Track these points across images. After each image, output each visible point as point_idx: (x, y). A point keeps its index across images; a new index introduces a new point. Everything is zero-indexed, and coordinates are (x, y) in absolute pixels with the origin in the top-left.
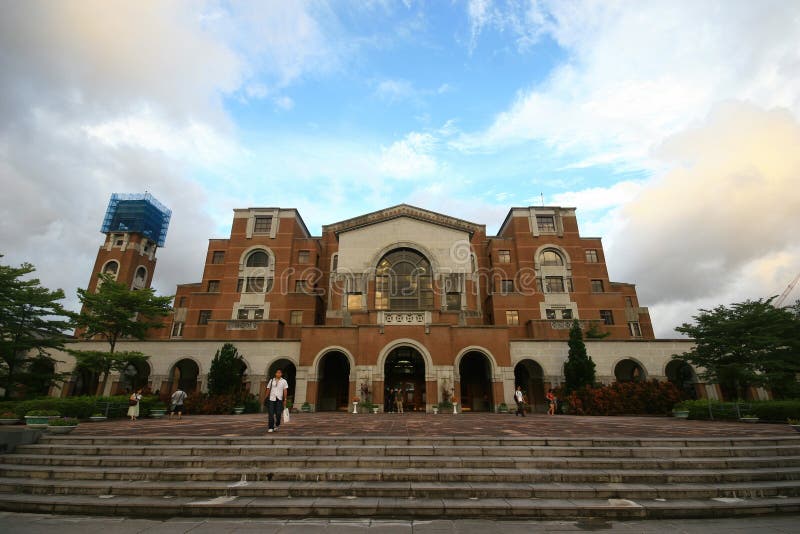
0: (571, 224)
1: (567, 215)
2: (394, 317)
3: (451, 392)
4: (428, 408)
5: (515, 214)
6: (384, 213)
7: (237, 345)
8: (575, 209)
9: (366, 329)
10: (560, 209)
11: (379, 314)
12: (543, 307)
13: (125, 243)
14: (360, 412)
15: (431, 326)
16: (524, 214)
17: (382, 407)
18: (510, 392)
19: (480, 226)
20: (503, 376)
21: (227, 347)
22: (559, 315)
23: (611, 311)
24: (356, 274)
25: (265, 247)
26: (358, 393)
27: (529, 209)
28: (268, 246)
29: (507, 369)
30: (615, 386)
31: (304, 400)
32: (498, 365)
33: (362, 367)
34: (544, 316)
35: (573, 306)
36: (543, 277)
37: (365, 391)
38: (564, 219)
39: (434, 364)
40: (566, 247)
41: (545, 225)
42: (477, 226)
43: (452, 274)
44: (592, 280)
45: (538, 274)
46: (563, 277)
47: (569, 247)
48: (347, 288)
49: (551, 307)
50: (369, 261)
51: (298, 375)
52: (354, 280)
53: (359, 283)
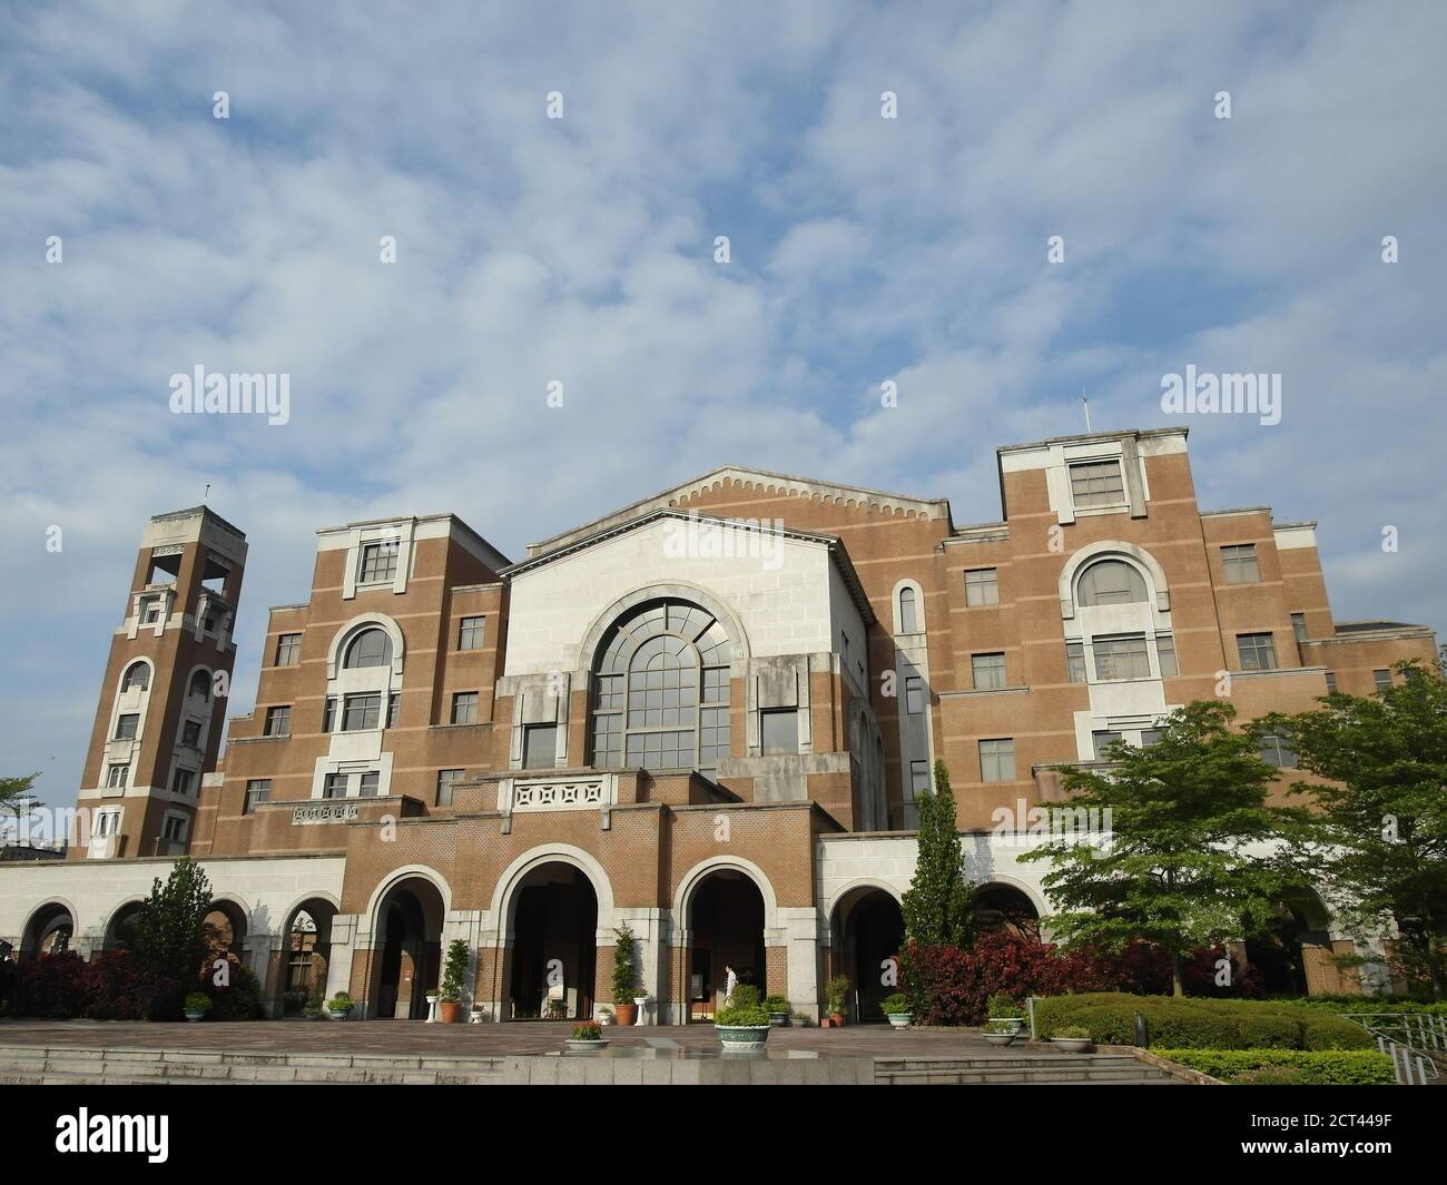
0: (1173, 476)
1: (1160, 451)
2: (537, 791)
5: (1009, 465)
8: (1185, 430)
9: (474, 823)
11: (500, 786)
12: (1084, 724)
13: (162, 617)
15: (614, 811)
16: (1034, 462)
18: (799, 977)
20: (794, 931)
24: (545, 678)
25: (381, 618)
27: (1047, 445)
28: (387, 613)
32: (783, 901)
33: (463, 914)
34: (1086, 751)
36: (1087, 636)
38: (1152, 461)
39: (616, 905)
40: (1156, 544)
41: (1097, 486)
42: (923, 505)
43: (777, 657)
44: (1238, 636)
45: (1070, 631)
46: (1143, 633)
47: (1164, 544)
48: (524, 713)
49: (1106, 721)
50: (576, 642)
51: (335, 934)
52: (538, 694)
53: (549, 697)
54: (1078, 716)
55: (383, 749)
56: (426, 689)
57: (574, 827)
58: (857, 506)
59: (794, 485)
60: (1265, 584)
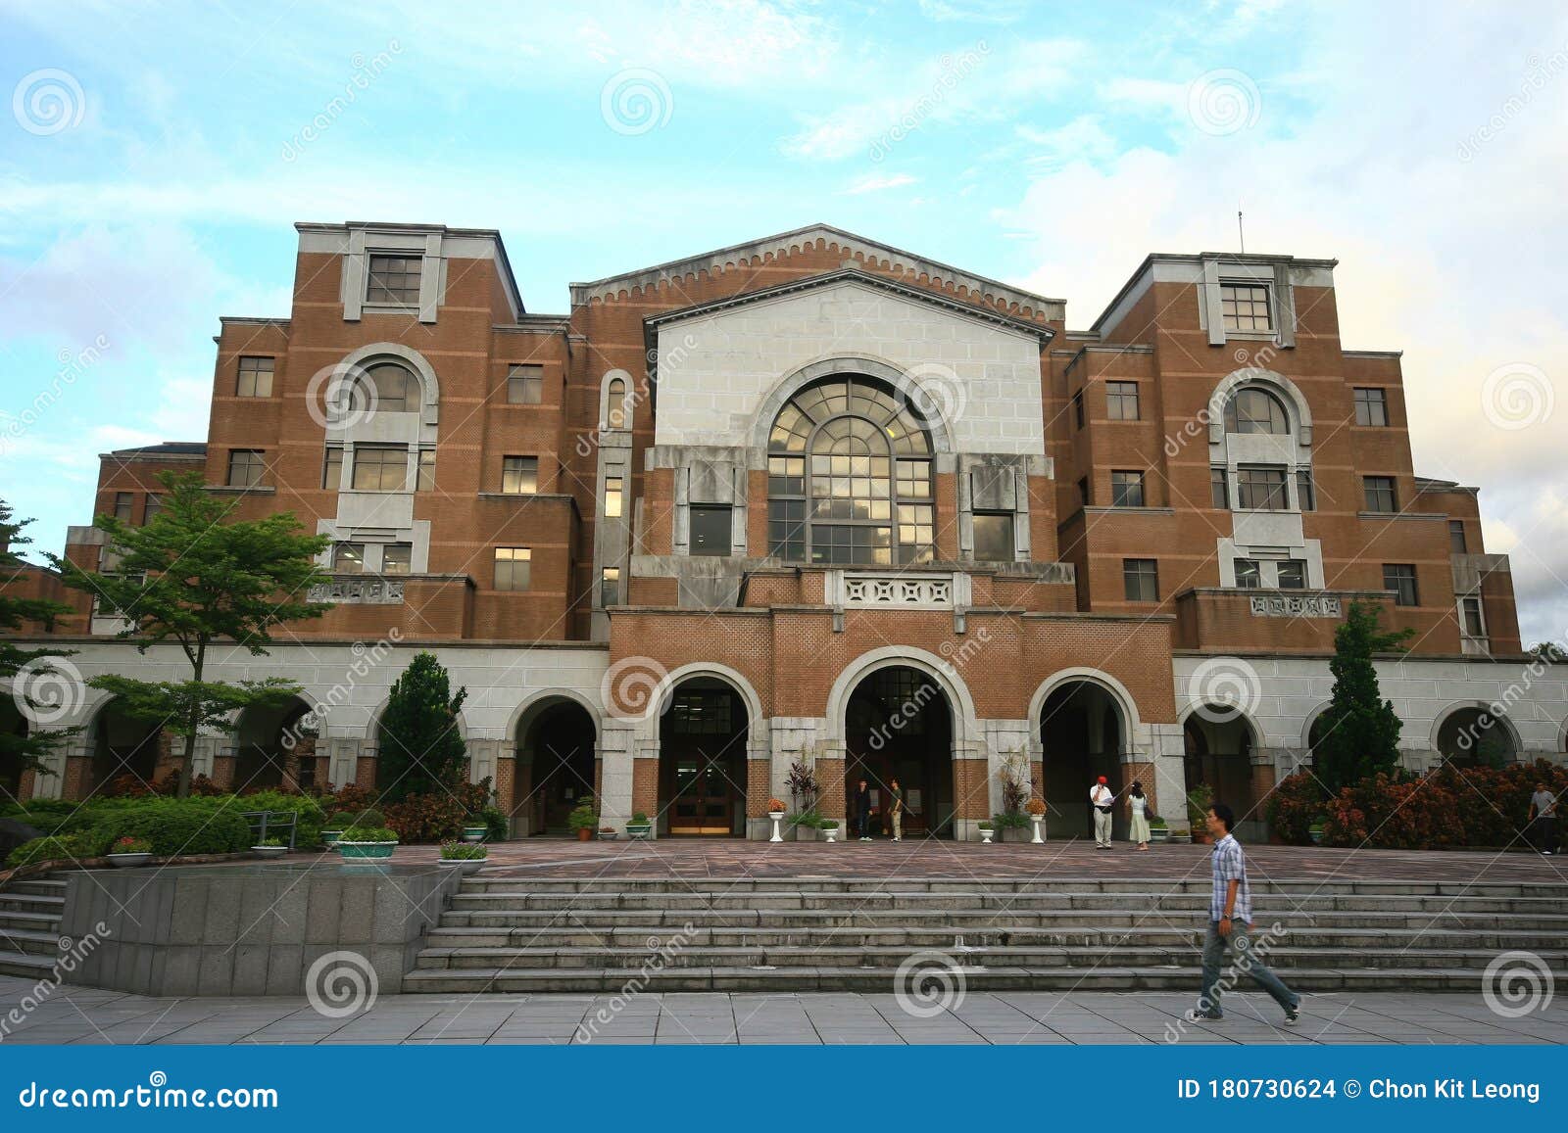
0: (1320, 310)
1: (1308, 283)
2: (870, 585)
3: (1027, 788)
4: (964, 828)
5: (1160, 274)
6: (761, 252)
7: (445, 659)
8: (1332, 264)
9: (793, 619)
10: (1289, 262)
11: (828, 577)
12: (1228, 551)
14: (790, 838)
15: (968, 615)
16: (1186, 275)
17: (843, 826)
19: (1050, 303)
20: (1154, 747)
21: (422, 665)
22: (1269, 577)
23: (1412, 567)
24: (714, 450)
25: (405, 351)
26: (780, 789)
27: (1201, 259)
28: (413, 345)
29: (1166, 728)
30: (1445, 778)
31: (627, 808)
32: (1143, 718)
33: (788, 722)
34: (1228, 579)
35: (1312, 553)
36: (1233, 463)
37: (802, 783)
38: (1300, 291)
39: (979, 715)
40: (1301, 378)
41: (1244, 309)
42: (1039, 303)
43: (992, 455)
44: (1366, 477)
45: (1216, 456)
46: (1286, 465)
47: (1308, 378)
48: (689, 489)
49: (1248, 550)
50: (749, 412)
51: (608, 740)
52: (708, 468)
53: (722, 475)
54: (1223, 543)
55: (416, 516)
56: (471, 447)
57: (925, 629)
58: (969, 294)
59: (899, 259)
60: (1392, 429)
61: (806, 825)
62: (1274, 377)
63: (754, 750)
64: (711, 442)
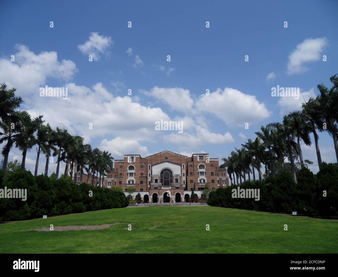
3: (174, 200)
4: (170, 202)
5: (194, 155)
8: (208, 154)
10: (205, 154)
11: (162, 187)
15: (171, 189)
16: (196, 156)
17: (163, 202)
18: (183, 199)
20: (183, 197)
21: (139, 193)
22: (202, 181)
23: (214, 180)
24: (156, 175)
25: (133, 165)
26: (159, 200)
27: (197, 154)
31: (151, 201)
32: (182, 195)
33: (160, 196)
34: (199, 182)
35: (206, 179)
36: (200, 172)
37: (161, 200)
38: (206, 156)
39: (171, 195)
40: (205, 164)
41: (201, 158)
42: (185, 156)
43: (177, 175)
45: (198, 171)
46: (204, 172)
48: (155, 178)
49: (201, 179)
50: (159, 172)
51: (149, 197)
52: (156, 177)
53: (157, 177)
54: (198, 178)
55: (134, 178)
61: (161, 202)
62: (203, 164)
63: (158, 197)
64: (156, 174)
